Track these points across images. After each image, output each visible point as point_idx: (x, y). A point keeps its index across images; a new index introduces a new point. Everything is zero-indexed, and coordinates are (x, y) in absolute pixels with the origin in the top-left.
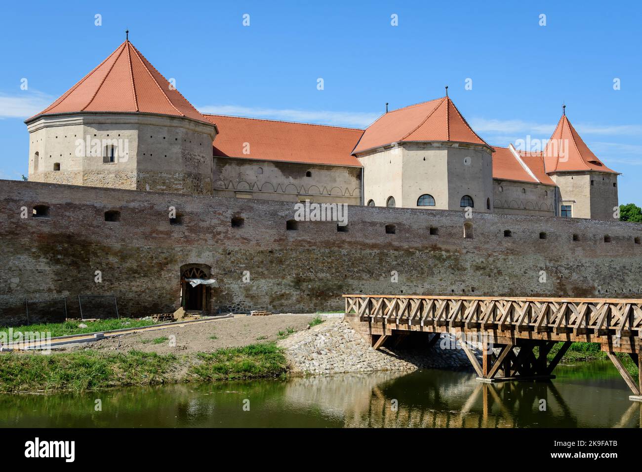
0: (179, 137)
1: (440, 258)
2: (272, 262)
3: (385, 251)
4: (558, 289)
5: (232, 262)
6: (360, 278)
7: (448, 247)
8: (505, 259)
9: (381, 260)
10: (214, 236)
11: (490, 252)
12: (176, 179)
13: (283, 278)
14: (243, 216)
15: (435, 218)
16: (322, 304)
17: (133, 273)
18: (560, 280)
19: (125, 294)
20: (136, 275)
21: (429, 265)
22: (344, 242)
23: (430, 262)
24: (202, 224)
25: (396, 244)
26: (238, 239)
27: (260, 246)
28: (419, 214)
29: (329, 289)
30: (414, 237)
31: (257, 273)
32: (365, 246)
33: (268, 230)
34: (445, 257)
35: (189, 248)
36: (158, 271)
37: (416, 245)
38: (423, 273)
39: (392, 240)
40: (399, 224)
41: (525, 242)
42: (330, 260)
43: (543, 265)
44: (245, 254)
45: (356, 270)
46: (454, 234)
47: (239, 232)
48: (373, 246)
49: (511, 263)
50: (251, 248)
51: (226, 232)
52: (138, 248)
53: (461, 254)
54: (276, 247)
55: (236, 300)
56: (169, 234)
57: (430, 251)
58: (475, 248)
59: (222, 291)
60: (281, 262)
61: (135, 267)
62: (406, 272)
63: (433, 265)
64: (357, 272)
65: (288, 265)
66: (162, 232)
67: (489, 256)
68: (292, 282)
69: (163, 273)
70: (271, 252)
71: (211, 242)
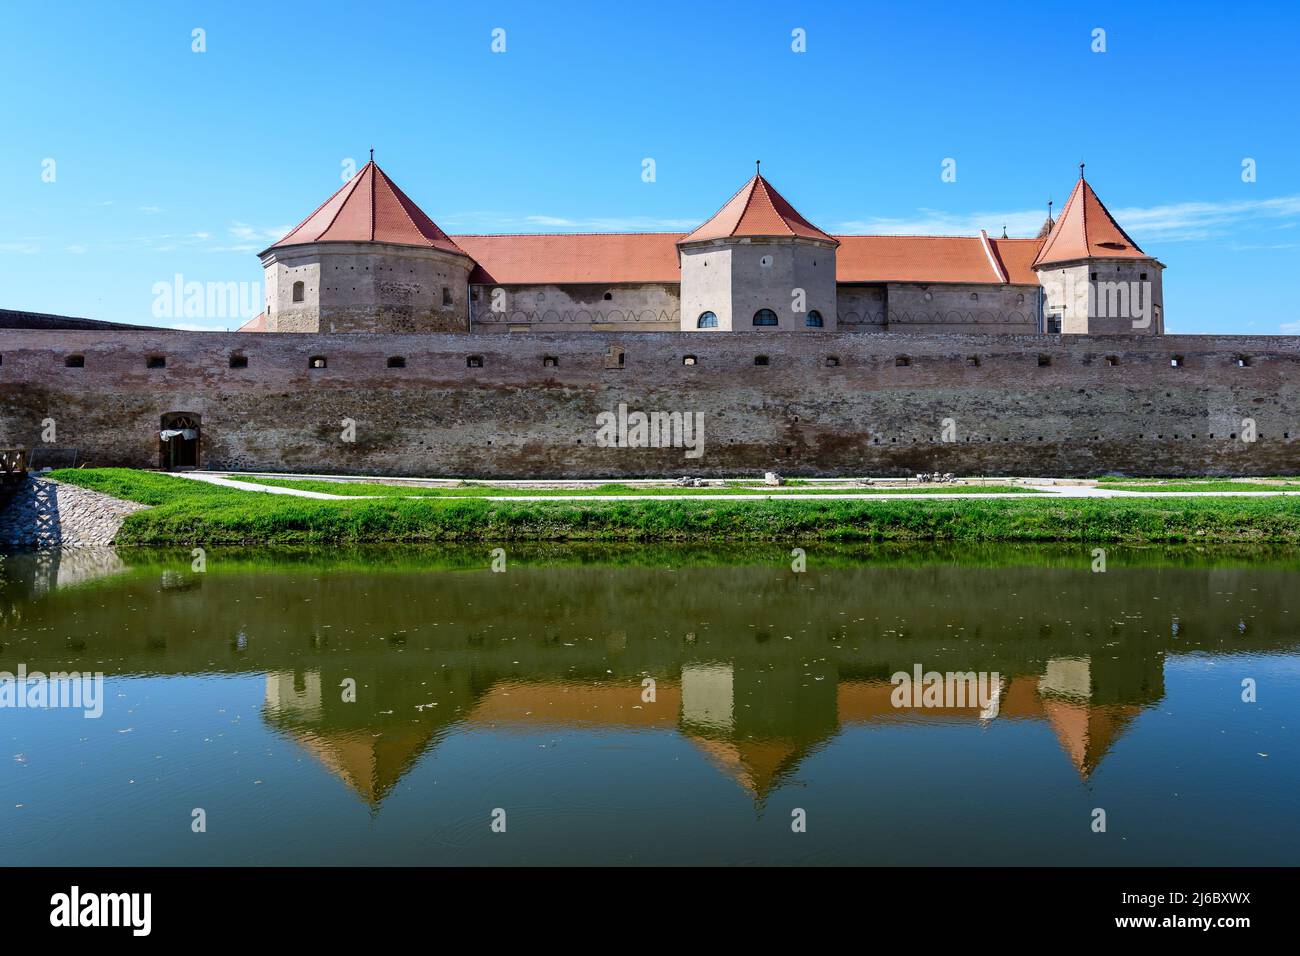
0: (369, 266)
1: (560, 398)
2: (285, 408)
3: (464, 390)
4: (784, 437)
5: (230, 409)
6: (420, 426)
7: (575, 382)
8: (681, 397)
9: (456, 402)
10: (205, 379)
11: (652, 387)
12: (367, 315)
13: (302, 427)
14: (246, 353)
15: (552, 344)
16: (358, 459)
17: (100, 424)
18: (793, 425)
19: (89, 448)
20: (103, 426)
21: (539, 407)
22: (397, 380)
23: (541, 403)
24: (188, 366)
25: (483, 380)
26: (238, 381)
27: (269, 389)
28: (524, 338)
29: (370, 441)
30: (515, 370)
31: (265, 422)
32: (430, 384)
33: (280, 370)
34: (568, 395)
35: (171, 394)
36: (130, 422)
37: (516, 381)
38: (526, 418)
39: (476, 375)
40: (491, 354)
41: (723, 371)
42: (373, 404)
43: (759, 403)
44: (248, 399)
45: (414, 415)
46: (587, 363)
47: (241, 373)
48: (445, 384)
49: (693, 401)
50: (257, 392)
51: (223, 374)
52: (107, 396)
53: (598, 391)
54: (293, 389)
55: (234, 454)
56: (145, 379)
57: (541, 388)
58: (626, 382)
59: (214, 444)
60: (299, 407)
61: (102, 418)
62: (498, 417)
63: (544, 408)
64: (416, 418)
65: (310, 411)
66: (136, 377)
67: (651, 392)
68: (315, 432)
69: (136, 423)
70: (286, 396)
71: (200, 386)
